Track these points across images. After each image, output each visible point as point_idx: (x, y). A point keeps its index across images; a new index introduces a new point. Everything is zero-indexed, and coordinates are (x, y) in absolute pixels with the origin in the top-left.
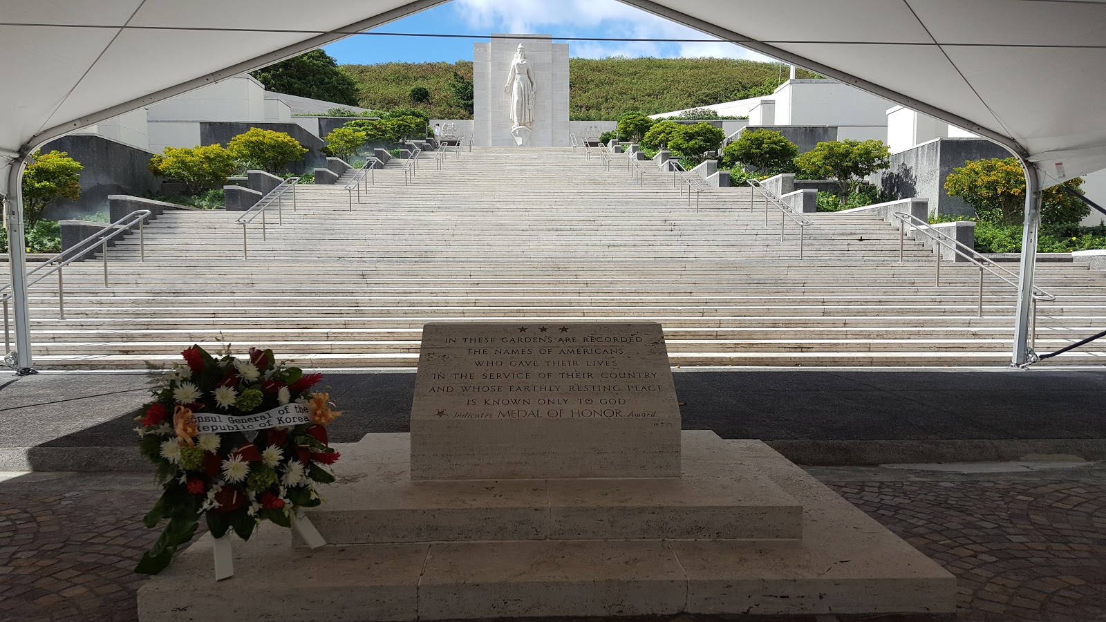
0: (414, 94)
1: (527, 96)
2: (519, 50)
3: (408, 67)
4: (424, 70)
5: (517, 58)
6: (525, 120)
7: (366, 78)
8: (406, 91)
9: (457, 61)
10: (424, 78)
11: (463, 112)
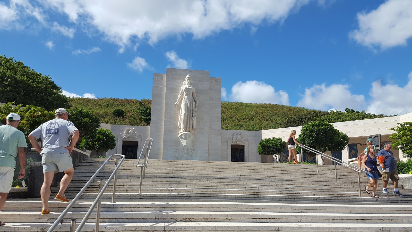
0: (115, 113)
1: (191, 111)
2: (187, 79)
3: (114, 100)
4: (123, 102)
5: (185, 84)
6: (189, 127)
7: (89, 104)
8: (111, 111)
9: (143, 99)
10: (122, 105)
11: (143, 123)
